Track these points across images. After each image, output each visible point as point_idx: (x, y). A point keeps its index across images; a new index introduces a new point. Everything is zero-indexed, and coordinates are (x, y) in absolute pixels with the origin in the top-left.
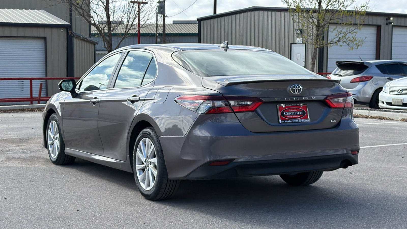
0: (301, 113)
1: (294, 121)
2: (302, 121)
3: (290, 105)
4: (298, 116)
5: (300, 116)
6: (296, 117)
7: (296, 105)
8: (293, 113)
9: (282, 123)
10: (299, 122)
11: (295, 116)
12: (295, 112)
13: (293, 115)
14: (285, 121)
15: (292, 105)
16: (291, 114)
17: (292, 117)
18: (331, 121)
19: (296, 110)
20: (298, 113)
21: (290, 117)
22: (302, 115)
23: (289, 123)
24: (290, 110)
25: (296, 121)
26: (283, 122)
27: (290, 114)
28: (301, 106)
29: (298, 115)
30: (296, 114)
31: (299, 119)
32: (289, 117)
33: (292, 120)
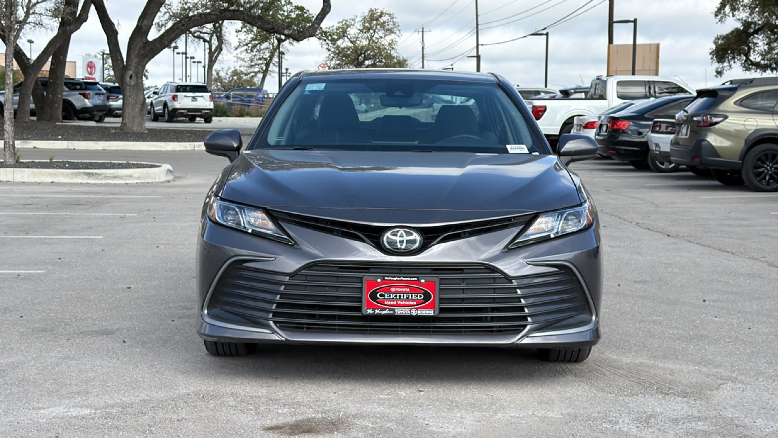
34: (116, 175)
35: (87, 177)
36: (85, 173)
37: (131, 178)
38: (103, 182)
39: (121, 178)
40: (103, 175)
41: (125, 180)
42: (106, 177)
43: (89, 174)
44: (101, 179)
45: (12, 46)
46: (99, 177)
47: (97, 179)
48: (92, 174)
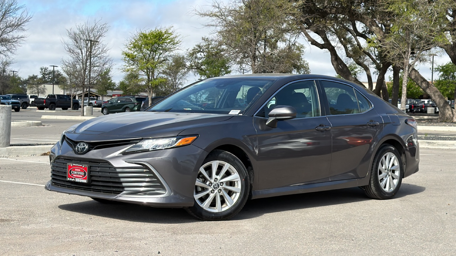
34: (444, 144)
35: (428, 144)
36: (426, 142)
37: (454, 146)
38: (436, 147)
39: (447, 145)
40: (436, 144)
41: (449, 147)
42: (438, 144)
43: (428, 143)
44: (435, 146)
45: (407, 73)
46: (435, 145)
47: (433, 145)
48: (431, 143)
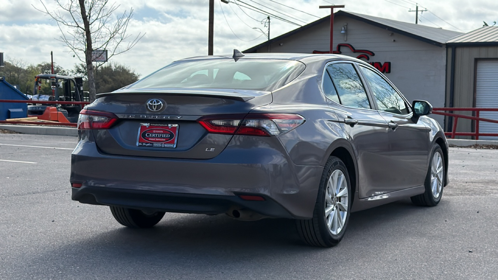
0: (168, 136)
1: (155, 145)
2: (166, 145)
3: (156, 125)
4: (163, 140)
5: (165, 140)
6: (161, 140)
7: (163, 125)
8: (157, 136)
9: (139, 146)
10: (161, 147)
11: (159, 139)
12: (159, 133)
13: (157, 137)
14: (144, 144)
15: (158, 125)
16: (155, 136)
17: (154, 139)
18: (206, 150)
19: (162, 132)
20: (164, 136)
21: (153, 139)
22: (169, 139)
23: (148, 146)
24: (154, 131)
25: (159, 145)
26: (140, 144)
27: (153, 135)
28: (170, 128)
29: (164, 138)
30: (161, 136)
31: (162, 143)
32: (151, 139)
33: (153, 144)
